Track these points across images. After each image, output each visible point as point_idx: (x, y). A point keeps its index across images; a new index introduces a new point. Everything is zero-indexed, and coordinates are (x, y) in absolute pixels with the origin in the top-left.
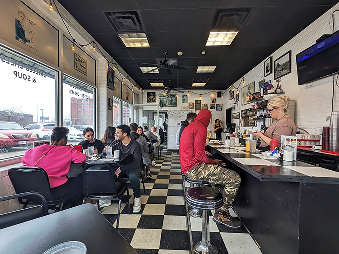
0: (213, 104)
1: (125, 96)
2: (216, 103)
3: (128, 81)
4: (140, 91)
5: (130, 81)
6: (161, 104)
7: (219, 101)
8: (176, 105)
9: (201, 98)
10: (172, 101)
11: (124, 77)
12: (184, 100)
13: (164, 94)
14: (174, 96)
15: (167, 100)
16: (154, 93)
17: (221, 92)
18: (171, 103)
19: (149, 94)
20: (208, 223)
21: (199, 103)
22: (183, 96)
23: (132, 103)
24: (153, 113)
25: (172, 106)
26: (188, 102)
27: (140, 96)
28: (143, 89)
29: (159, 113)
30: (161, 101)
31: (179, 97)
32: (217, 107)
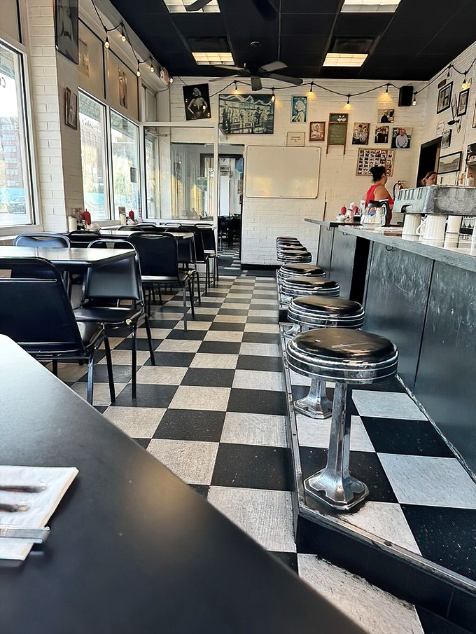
0: (383, 129)
1: (116, 91)
2: (391, 126)
3: (124, 39)
4: (163, 79)
5: (128, 40)
6: (228, 127)
7: (403, 118)
8: (269, 129)
9: (347, 108)
10: (258, 116)
11: (110, 26)
12: (295, 112)
13: (236, 92)
14: (267, 98)
15: (245, 113)
16: (204, 88)
17: (412, 88)
18: (257, 124)
19: (188, 92)
20: (347, 432)
21: (339, 124)
22: (295, 99)
23: (139, 119)
24: (203, 156)
25: (258, 133)
26: (309, 121)
27: (163, 96)
28: (171, 75)
29: (220, 156)
30: (225, 115)
31: (281, 103)
32: (394, 139)
